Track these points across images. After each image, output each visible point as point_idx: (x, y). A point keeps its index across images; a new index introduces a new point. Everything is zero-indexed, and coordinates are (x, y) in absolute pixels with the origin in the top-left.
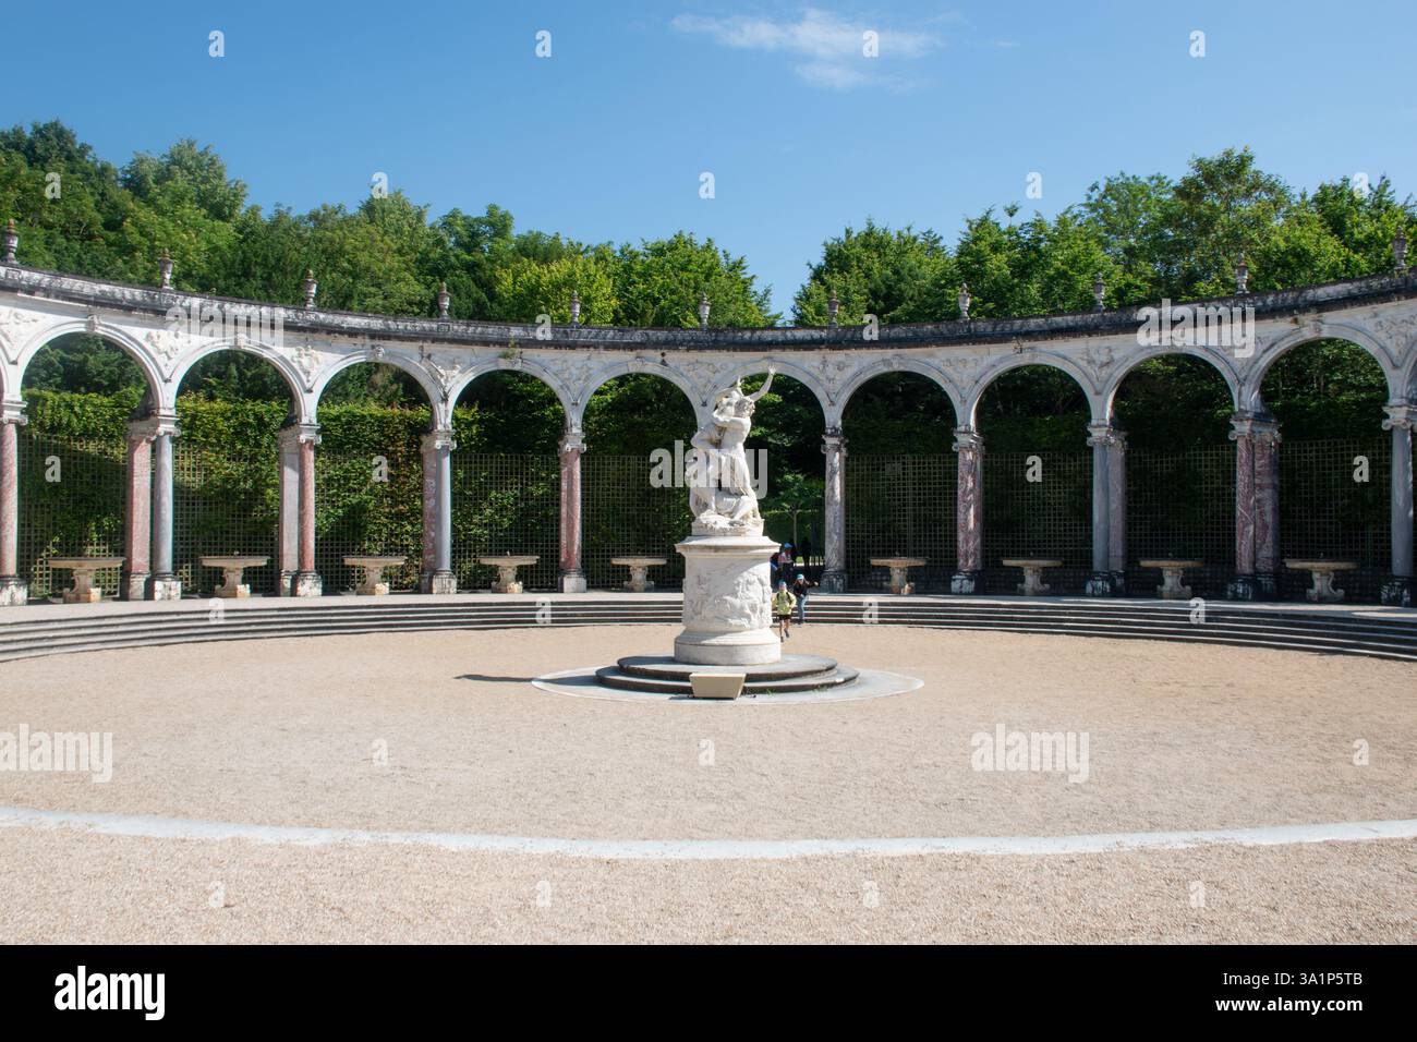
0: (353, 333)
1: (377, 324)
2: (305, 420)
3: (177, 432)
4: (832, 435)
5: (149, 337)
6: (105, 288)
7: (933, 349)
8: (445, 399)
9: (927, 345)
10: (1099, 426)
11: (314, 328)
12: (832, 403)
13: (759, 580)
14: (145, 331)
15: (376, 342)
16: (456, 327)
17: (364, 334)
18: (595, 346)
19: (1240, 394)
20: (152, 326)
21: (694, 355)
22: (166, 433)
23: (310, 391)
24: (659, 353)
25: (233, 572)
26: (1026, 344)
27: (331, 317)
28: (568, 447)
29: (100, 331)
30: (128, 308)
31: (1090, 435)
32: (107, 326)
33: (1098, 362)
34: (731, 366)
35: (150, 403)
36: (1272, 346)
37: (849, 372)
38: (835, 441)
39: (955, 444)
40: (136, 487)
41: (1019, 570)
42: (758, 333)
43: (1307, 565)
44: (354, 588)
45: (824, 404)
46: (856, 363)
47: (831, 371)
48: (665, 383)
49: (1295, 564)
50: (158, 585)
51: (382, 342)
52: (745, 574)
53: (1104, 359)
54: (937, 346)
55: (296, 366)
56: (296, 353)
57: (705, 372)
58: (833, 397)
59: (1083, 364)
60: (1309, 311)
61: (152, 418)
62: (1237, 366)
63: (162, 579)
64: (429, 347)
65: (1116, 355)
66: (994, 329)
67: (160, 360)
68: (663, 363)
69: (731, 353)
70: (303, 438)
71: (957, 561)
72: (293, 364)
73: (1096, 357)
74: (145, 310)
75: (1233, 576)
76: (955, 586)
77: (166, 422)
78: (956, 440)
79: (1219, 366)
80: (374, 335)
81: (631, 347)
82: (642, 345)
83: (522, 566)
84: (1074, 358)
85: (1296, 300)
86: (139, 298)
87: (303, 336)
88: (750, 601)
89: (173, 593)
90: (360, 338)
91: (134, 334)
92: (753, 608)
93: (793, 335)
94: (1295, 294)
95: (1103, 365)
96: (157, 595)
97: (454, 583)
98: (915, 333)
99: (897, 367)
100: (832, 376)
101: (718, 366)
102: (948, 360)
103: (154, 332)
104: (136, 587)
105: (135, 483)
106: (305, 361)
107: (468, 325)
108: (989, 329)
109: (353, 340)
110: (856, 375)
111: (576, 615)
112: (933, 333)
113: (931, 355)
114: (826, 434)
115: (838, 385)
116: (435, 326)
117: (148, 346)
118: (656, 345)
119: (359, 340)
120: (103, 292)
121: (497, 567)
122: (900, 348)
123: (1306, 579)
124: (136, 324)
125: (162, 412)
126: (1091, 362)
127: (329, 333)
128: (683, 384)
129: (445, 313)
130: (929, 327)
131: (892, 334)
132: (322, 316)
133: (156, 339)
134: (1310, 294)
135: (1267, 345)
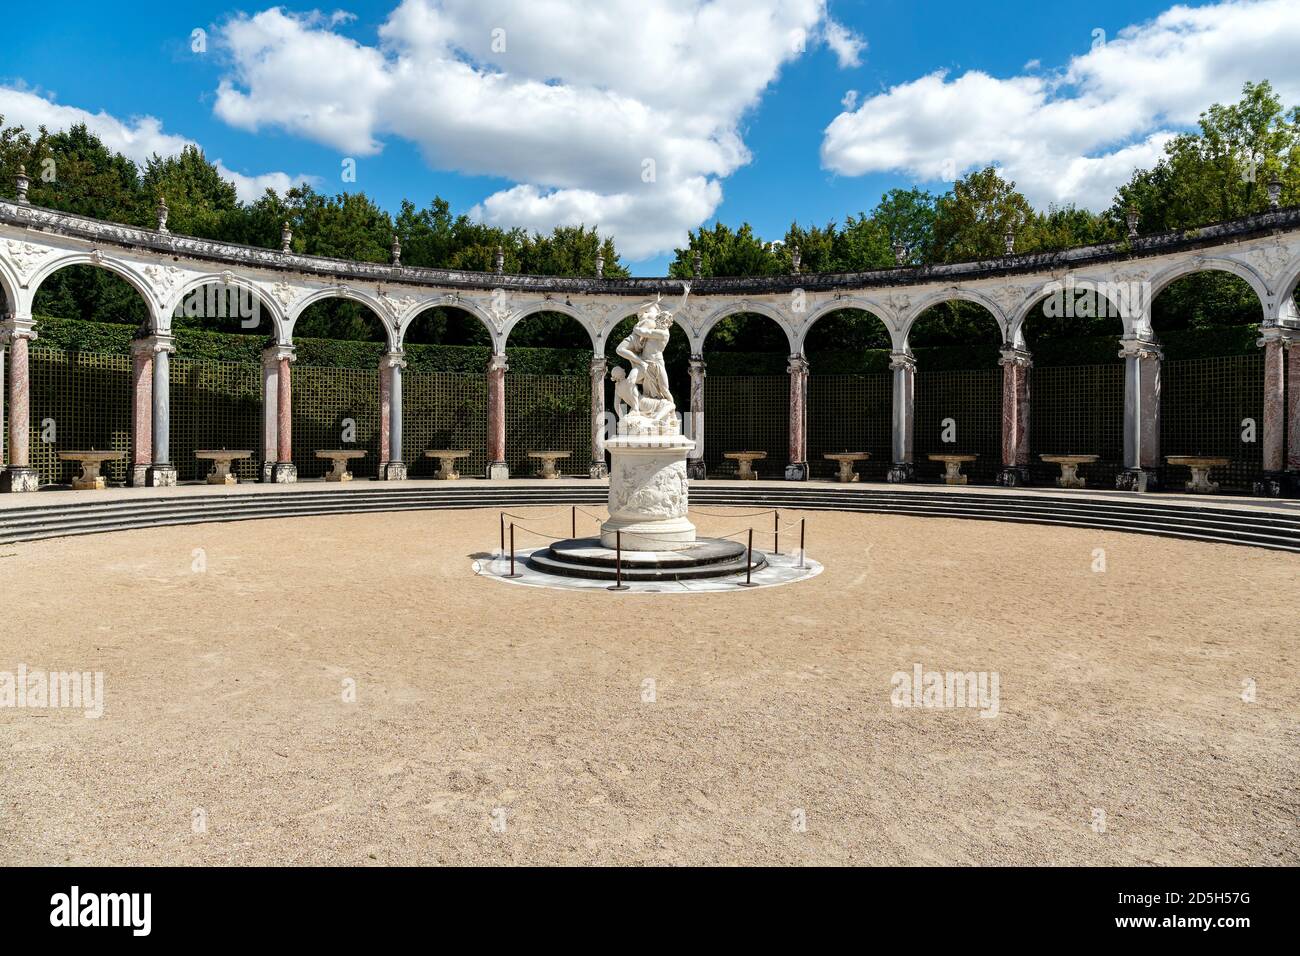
0: (322, 274)
1: (342, 267)
2: (282, 342)
3: (172, 349)
4: (696, 360)
5: (148, 271)
6: (108, 228)
7: (773, 296)
8: (397, 328)
9: (768, 292)
10: (898, 354)
11: (290, 268)
12: (696, 336)
13: (679, 474)
14: (144, 265)
15: (341, 281)
16: (406, 271)
17: (331, 275)
18: (516, 289)
19: (1008, 331)
20: (151, 262)
21: (592, 298)
22: (163, 350)
23: (287, 319)
24: (565, 295)
25: (222, 463)
26: (843, 292)
27: (304, 260)
28: (494, 367)
29: (104, 264)
30: (128, 245)
31: (891, 361)
32: (109, 260)
33: (898, 306)
34: (620, 306)
35: (150, 324)
36: (1033, 294)
37: (709, 312)
38: (698, 364)
39: (789, 368)
40: (138, 395)
41: (837, 462)
42: (640, 282)
43: (1059, 459)
44: (324, 476)
45: (690, 336)
46: (715, 306)
47: (695, 311)
48: (570, 319)
49: (1047, 459)
50: (157, 474)
51: (346, 282)
52: (666, 468)
53: (903, 304)
54: (776, 293)
55: (275, 298)
56: (275, 288)
57: (599, 311)
58: (697, 331)
59: (887, 307)
60: (1063, 267)
61: (151, 337)
62: (1006, 309)
63: (160, 469)
64: (384, 286)
65: (911, 301)
66: (819, 281)
67: (157, 289)
68: (568, 303)
69: (620, 296)
70: (281, 356)
71: (789, 455)
72: (273, 297)
73: (896, 302)
74: (144, 248)
75: (1001, 467)
76: (788, 474)
77: (163, 340)
78: (789, 365)
79: (991, 309)
80: (339, 276)
81: (544, 290)
82: (553, 289)
83: (457, 458)
84: (880, 304)
85: (1051, 259)
86: (138, 237)
87: (280, 275)
88: (671, 493)
89: (170, 480)
90: (328, 277)
91: (136, 268)
92: (673, 498)
93: (667, 284)
94: (1052, 255)
95: (902, 308)
96: (156, 483)
97: (405, 471)
98: (759, 283)
99: (745, 308)
100: (696, 315)
101: (610, 306)
102: (784, 304)
103: (152, 267)
104: (138, 476)
105: (138, 390)
106: (283, 295)
107: (416, 270)
108: (816, 280)
109: (323, 279)
110: (715, 314)
111: (503, 498)
112: (772, 283)
113: (771, 300)
114: (692, 360)
115: (701, 322)
116: (389, 270)
117: (147, 278)
118: (564, 290)
119: (327, 280)
120: (107, 231)
121: (439, 459)
122: (748, 294)
123: (1056, 470)
124: (136, 259)
125: (159, 332)
126: (893, 306)
127: (302, 272)
128: (583, 320)
129: (397, 260)
130: (770, 279)
131: (742, 284)
132: (296, 259)
133: (153, 272)
134: (1063, 255)
135: (1029, 293)
